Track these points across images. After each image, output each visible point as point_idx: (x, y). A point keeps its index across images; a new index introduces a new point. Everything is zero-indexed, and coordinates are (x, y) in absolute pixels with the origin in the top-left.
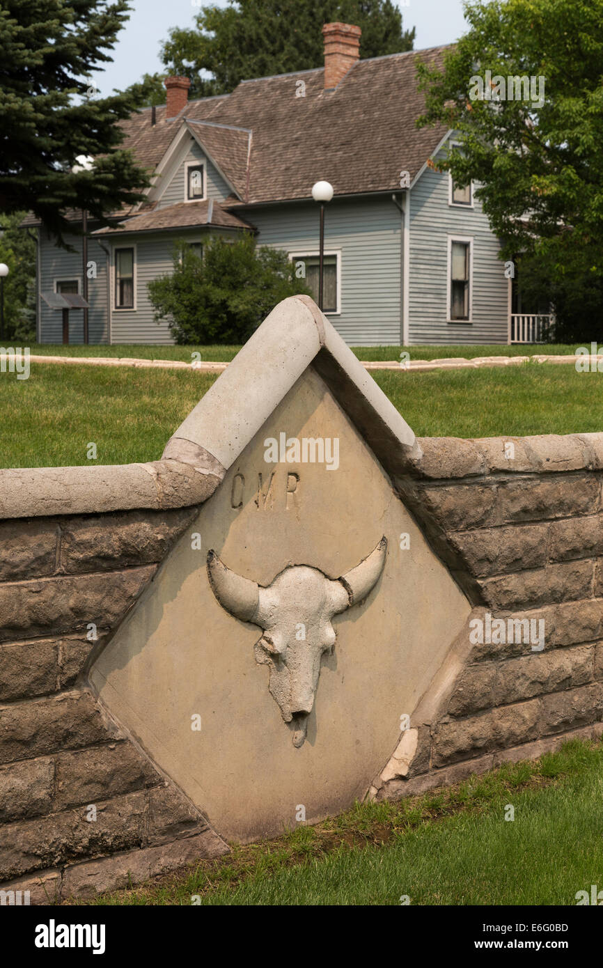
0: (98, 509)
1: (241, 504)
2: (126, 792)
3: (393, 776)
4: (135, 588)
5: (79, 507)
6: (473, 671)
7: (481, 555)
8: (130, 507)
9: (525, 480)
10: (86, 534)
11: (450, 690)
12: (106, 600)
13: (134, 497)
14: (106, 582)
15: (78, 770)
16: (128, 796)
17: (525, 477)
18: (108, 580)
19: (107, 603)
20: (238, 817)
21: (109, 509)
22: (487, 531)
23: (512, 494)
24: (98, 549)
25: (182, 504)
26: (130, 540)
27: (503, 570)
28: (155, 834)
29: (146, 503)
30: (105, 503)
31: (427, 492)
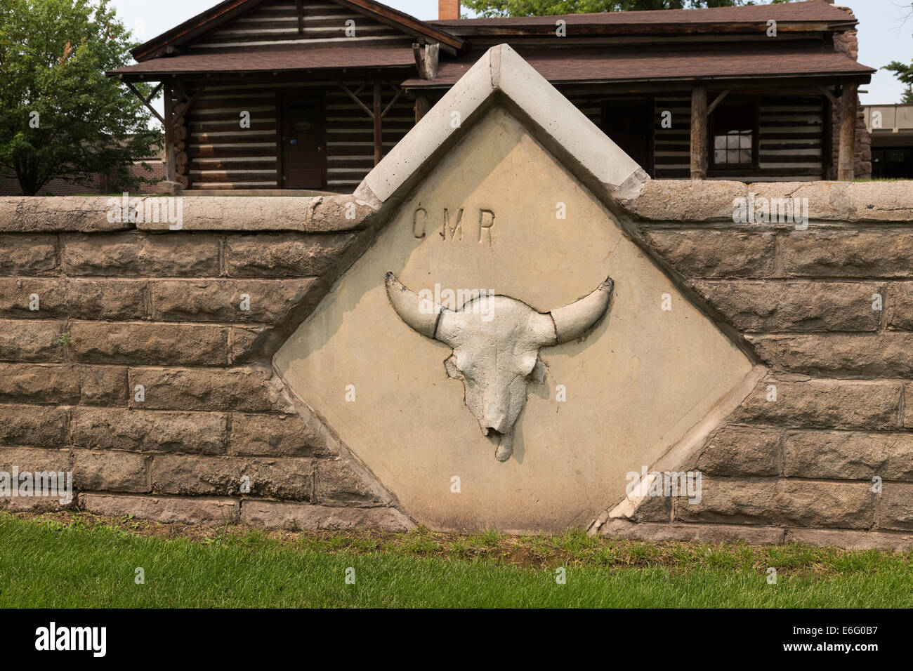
0: (246, 228)
1: (424, 235)
2: (294, 455)
3: (619, 515)
4: (292, 294)
5: (228, 225)
6: (737, 431)
7: (742, 306)
8: (277, 228)
9: (824, 228)
10: (240, 247)
11: (700, 445)
12: (265, 300)
13: (282, 220)
14: (265, 287)
15: (248, 428)
16: (297, 459)
17: (824, 225)
18: (267, 285)
19: (265, 303)
20: (431, 507)
21: (257, 228)
22: (758, 282)
23: (798, 244)
24: (251, 259)
25: (329, 228)
26: (280, 255)
27: (787, 328)
28: (323, 496)
29: (292, 225)
30: (253, 224)
31: (650, 234)
